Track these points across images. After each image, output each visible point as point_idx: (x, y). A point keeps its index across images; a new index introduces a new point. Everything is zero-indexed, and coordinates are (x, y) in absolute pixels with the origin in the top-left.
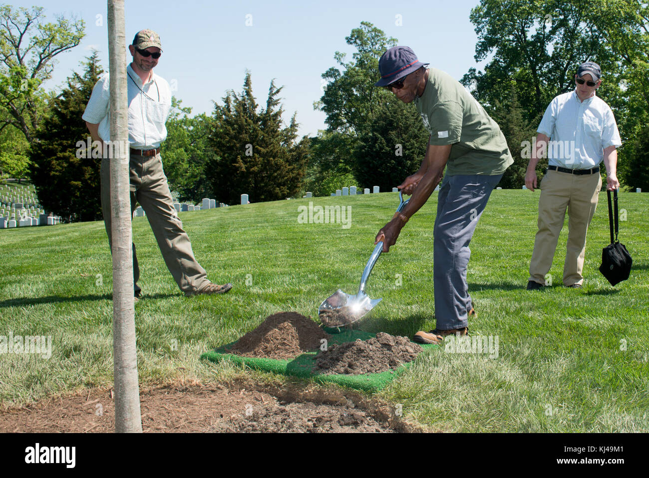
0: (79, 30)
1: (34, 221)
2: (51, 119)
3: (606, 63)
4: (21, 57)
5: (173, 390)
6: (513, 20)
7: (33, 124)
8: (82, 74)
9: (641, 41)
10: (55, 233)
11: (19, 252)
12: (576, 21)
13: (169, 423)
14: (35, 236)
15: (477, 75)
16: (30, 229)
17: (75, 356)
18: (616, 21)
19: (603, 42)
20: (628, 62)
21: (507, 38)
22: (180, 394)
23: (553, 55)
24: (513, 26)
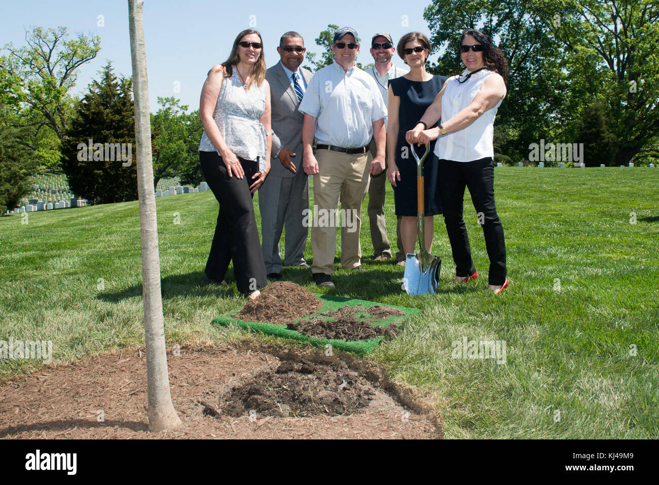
0: (96, 45)
1: (67, 204)
2: (77, 119)
3: (550, 50)
4: (51, 68)
5: (190, 350)
6: (462, 15)
7: (63, 124)
8: (99, 81)
9: (582, 28)
10: (84, 214)
11: (58, 231)
12: (520, 13)
13: (190, 381)
14: (69, 217)
15: (431, 66)
16: (64, 210)
17: (108, 321)
18: (558, 11)
19: (546, 31)
20: (570, 48)
21: (457, 32)
22: (196, 354)
23: (500, 45)
24: (463, 21)
